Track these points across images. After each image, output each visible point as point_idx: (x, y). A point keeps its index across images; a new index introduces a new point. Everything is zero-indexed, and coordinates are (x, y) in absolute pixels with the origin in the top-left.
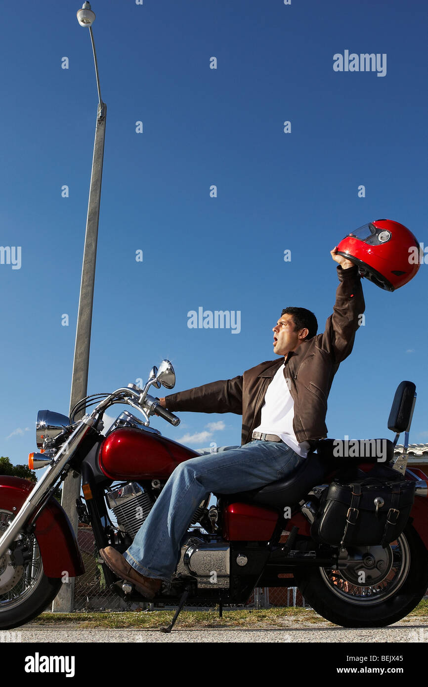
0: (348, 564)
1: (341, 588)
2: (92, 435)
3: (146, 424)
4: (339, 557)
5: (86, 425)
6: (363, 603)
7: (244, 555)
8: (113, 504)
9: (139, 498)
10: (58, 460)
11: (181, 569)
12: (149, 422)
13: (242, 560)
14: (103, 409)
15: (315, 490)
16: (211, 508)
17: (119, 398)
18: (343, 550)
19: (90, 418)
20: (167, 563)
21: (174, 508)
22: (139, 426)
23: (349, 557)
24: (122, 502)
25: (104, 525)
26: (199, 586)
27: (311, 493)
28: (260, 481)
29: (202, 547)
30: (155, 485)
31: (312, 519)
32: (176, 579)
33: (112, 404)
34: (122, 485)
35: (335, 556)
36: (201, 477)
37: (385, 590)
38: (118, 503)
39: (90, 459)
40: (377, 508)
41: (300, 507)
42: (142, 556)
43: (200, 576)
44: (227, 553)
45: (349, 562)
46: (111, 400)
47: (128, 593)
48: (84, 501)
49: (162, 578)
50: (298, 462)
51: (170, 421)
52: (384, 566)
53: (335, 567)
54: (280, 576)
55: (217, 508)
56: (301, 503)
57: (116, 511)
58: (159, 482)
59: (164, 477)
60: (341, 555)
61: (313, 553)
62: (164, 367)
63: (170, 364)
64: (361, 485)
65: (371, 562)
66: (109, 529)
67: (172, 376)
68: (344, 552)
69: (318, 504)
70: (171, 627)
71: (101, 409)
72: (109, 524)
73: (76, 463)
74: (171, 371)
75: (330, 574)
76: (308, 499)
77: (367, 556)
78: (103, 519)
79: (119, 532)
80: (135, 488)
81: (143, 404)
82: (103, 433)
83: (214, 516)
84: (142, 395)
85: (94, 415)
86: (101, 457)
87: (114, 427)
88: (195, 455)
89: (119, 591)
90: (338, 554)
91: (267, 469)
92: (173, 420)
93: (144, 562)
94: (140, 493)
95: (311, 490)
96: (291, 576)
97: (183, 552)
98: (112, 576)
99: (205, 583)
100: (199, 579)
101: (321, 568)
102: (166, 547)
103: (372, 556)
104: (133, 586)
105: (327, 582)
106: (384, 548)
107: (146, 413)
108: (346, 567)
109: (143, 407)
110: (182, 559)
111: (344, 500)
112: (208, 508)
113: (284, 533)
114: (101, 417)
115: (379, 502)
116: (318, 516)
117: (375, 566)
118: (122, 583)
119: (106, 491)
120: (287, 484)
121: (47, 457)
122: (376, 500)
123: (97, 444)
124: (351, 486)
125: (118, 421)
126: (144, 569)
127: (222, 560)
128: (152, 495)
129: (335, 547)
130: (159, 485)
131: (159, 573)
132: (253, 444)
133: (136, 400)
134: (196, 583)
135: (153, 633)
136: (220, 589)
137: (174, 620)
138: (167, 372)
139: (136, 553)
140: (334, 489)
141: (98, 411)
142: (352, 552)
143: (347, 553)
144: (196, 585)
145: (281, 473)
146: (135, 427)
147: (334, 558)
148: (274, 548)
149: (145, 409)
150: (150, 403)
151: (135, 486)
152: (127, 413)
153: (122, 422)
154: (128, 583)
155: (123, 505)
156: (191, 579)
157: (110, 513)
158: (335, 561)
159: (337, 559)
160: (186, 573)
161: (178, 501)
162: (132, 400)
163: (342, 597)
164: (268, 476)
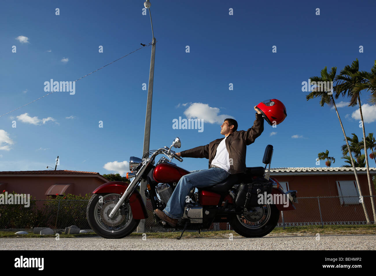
0: (247, 214)
1: (245, 223)
2: (150, 166)
3: (170, 161)
4: (244, 211)
5: (148, 162)
6: (253, 228)
7: (208, 210)
8: (158, 192)
9: (168, 189)
10: (137, 175)
11: (185, 216)
12: (171, 161)
13: (207, 213)
14: (155, 156)
15: (235, 186)
16: (196, 193)
17: (160, 152)
18: (245, 209)
19: (150, 159)
20: (179, 213)
21: (181, 192)
22: (168, 162)
23: (248, 211)
24: (162, 191)
25: (155, 199)
26: (191, 222)
27: (233, 187)
28: (214, 183)
29: (192, 207)
30: (174, 184)
31: (233, 197)
32: (182, 220)
33: (158, 154)
34: (162, 184)
35: (242, 211)
36: (190, 180)
37: (262, 224)
38: (161, 191)
39: (150, 175)
40: (258, 193)
41: (229, 192)
42: (169, 210)
43: (191, 218)
44: (201, 210)
45: (247, 213)
46: (157, 152)
47: (164, 225)
48: (148, 191)
49: (177, 218)
50: (228, 176)
51: (179, 160)
52: (261, 215)
53: (242, 215)
54: (222, 218)
55: (198, 193)
56: (229, 191)
57: (160, 194)
58: (176, 183)
59: (177, 181)
60: (245, 210)
61: (234, 210)
62: (177, 140)
63: (179, 139)
64: (252, 184)
65: (256, 213)
66: (157, 201)
67: (180, 143)
68: (246, 209)
69: (236, 191)
70: (181, 237)
71: (153, 156)
72: (157, 199)
73: (144, 176)
74: (179, 141)
75: (240, 217)
76: (232, 189)
77: (255, 211)
78: (155, 197)
79: (161, 202)
80: (167, 186)
81: (169, 154)
82: (155, 165)
83: (197, 196)
84: (169, 151)
85: (151, 158)
86: (154, 174)
87: (159, 163)
88: (189, 173)
89: (161, 224)
90: (243, 210)
91: (216, 178)
92: (181, 160)
93: (170, 213)
94: (169, 188)
95: (233, 186)
96: (226, 218)
97: (185, 209)
98: (158, 219)
99: (194, 221)
100: (191, 220)
101: (237, 215)
102: (178, 207)
103: (256, 211)
104: (166, 222)
105: (240, 221)
106: (261, 208)
107: (170, 157)
108: (246, 215)
109: (169, 155)
110: (185, 212)
111: (245, 190)
112: (195, 193)
113: (223, 202)
114: (154, 159)
115: (259, 190)
116: (236, 196)
117: (258, 214)
118: (162, 221)
119: (156, 187)
120: (224, 184)
121: (133, 174)
122: (258, 190)
123: (152, 169)
124: (248, 184)
125: (160, 160)
126: (171, 215)
127: (200, 212)
128: (173, 188)
129: (242, 207)
130: (176, 184)
131: (176, 217)
132: (211, 169)
133: (166, 153)
134: (190, 221)
135: (174, 240)
136: (199, 223)
137: (182, 235)
138: (178, 142)
139: (167, 210)
140: (242, 185)
141: (152, 157)
142: (249, 209)
143: (247, 210)
144: (190, 222)
145: (221, 180)
146: (166, 163)
147: (242, 212)
148: (219, 208)
149: (170, 156)
150: (172, 153)
151: (167, 185)
152: (163, 157)
153: (162, 161)
154: (164, 221)
155: (162, 192)
156: (188, 219)
157: (158, 195)
158: (242, 213)
159: (243, 212)
160: (187, 217)
161: (182, 189)
162: (165, 152)
163: (246, 226)
164: (216, 181)
